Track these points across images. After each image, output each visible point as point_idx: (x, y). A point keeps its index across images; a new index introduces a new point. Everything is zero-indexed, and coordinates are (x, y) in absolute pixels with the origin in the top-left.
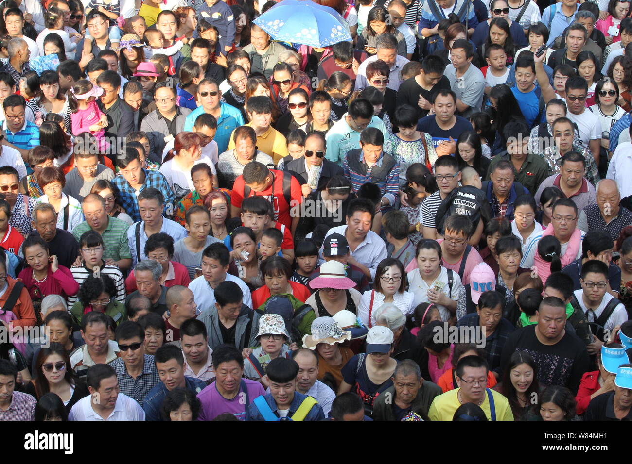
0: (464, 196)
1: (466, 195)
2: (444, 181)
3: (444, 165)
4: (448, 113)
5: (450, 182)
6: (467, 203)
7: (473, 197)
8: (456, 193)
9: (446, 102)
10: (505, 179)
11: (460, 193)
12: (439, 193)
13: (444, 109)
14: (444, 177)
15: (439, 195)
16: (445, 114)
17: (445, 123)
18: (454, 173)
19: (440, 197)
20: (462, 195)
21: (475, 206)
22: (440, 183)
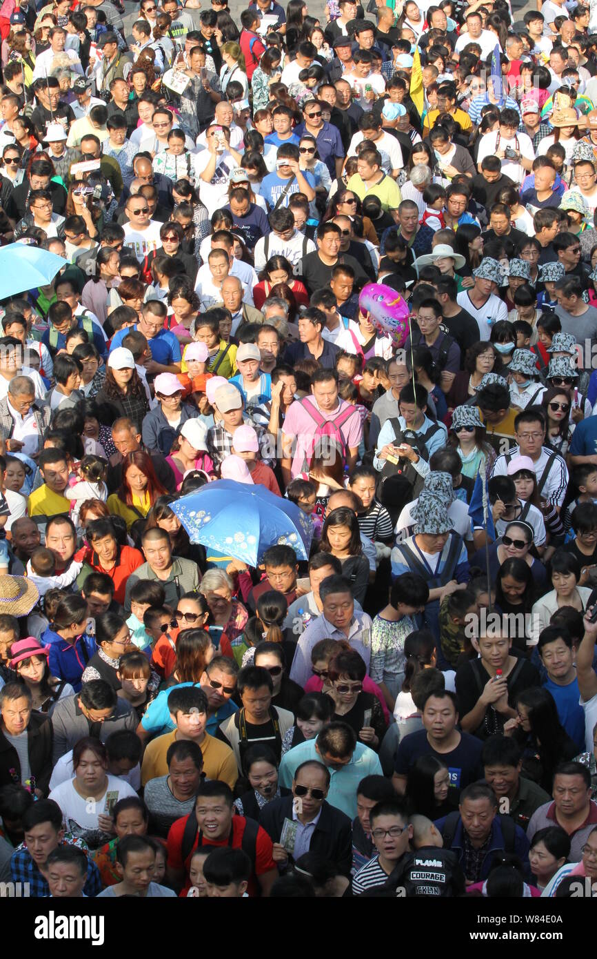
0: (424, 865)
1: (428, 863)
2: (388, 838)
3: (386, 813)
4: (443, 725)
5: (397, 839)
6: (433, 875)
7: (439, 864)
8: (412, 861)
9: (442, 708)
10: (479, 814)
11: (418, 862)
12: (377, 860)
13: (438, 717)
14: (386, 832)
15: (379, 865)
16: (438, 726)
17: (441, 741)
18: (402, 826)
19: (381, 868)
20: (422, 864)
21: (444, 878)
22: (380, 841)
